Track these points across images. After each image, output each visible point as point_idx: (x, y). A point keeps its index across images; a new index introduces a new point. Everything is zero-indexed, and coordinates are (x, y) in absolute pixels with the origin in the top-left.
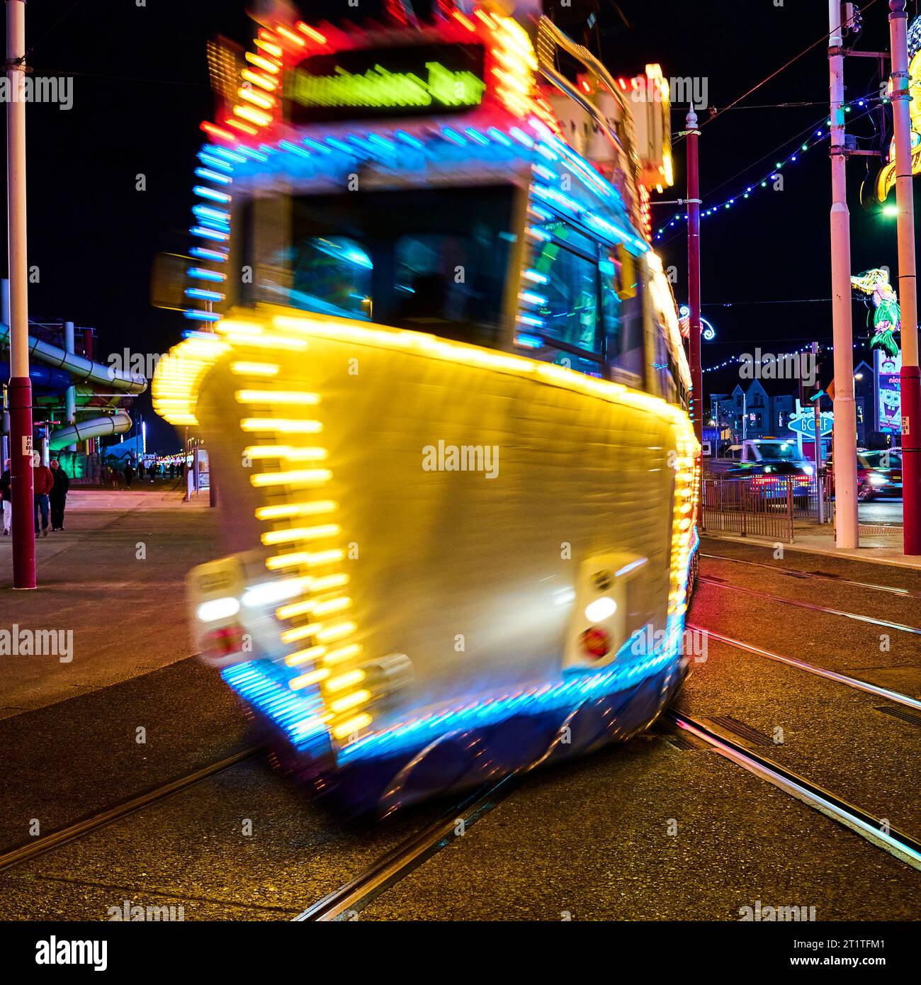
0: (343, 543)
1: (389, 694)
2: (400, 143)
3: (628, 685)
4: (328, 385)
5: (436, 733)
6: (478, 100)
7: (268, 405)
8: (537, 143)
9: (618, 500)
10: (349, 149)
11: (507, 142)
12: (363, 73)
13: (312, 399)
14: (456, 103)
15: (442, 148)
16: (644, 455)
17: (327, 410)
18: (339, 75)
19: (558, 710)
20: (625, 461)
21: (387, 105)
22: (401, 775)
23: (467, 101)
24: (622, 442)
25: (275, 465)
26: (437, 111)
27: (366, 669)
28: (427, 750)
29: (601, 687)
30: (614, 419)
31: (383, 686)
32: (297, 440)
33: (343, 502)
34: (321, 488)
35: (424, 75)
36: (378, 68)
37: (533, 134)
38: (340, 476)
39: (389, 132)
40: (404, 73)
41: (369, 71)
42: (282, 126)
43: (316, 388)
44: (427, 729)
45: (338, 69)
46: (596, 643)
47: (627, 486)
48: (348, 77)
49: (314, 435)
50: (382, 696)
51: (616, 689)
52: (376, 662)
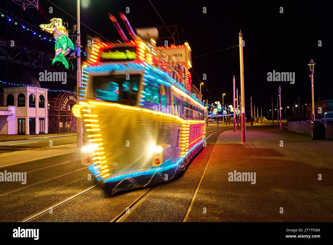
0: (103, 142)
1: (114, 170)
2: (120, 66)
3: (166, 170)
4: (99, 113)
5: (124, 178)
6: (136, 58)
7: (88, 117)
8: (145, 66)
9: (162, 134)
10: (111, 67)
11: (140, 66)
12: (114, 52)
13: (96, 116)
14: (132, 58)
15: (128, 67)
16: (169, 125)
17: (99, 118)
18: (109, 52)
19: (150, 174)
20: (164, 126)
21: (119, 58)
22: (116, 186)
23: (134, 58)
24: (163, 123)
25: (90, 128)
26: (128, 60)
27: (109, 165)
28: (122, 181)
29: (160, 170)
30: (161, 119)
31: (113, 168)
32: (94, 123)
33: (103, 134)
34: (99, 132)
35: (125, 52)
36: (117, 51)
37: (144, 64)
38: (102, 129)
39: (118, 64)
40: (122, 52)
41: (115, 52)
42: (99, 62)
43: (97, 114)
44: (122, 177)
45: (109, 51)
46: (157, 161)
47: (165, 131)
48: (111, 53)
49: (97, 122)
50: (112, 170)
51: (164, 170)
52: (111, 164)
